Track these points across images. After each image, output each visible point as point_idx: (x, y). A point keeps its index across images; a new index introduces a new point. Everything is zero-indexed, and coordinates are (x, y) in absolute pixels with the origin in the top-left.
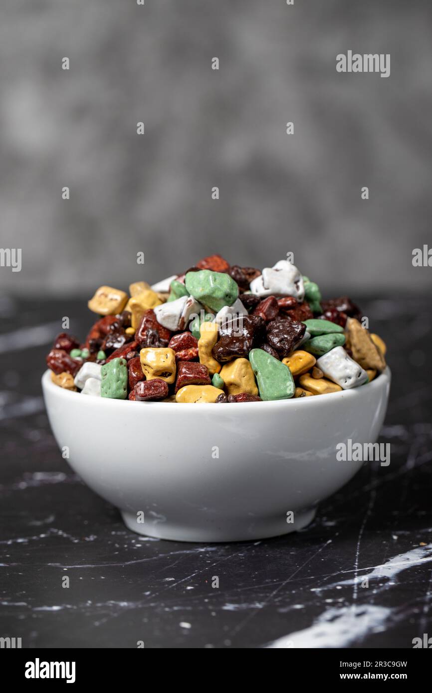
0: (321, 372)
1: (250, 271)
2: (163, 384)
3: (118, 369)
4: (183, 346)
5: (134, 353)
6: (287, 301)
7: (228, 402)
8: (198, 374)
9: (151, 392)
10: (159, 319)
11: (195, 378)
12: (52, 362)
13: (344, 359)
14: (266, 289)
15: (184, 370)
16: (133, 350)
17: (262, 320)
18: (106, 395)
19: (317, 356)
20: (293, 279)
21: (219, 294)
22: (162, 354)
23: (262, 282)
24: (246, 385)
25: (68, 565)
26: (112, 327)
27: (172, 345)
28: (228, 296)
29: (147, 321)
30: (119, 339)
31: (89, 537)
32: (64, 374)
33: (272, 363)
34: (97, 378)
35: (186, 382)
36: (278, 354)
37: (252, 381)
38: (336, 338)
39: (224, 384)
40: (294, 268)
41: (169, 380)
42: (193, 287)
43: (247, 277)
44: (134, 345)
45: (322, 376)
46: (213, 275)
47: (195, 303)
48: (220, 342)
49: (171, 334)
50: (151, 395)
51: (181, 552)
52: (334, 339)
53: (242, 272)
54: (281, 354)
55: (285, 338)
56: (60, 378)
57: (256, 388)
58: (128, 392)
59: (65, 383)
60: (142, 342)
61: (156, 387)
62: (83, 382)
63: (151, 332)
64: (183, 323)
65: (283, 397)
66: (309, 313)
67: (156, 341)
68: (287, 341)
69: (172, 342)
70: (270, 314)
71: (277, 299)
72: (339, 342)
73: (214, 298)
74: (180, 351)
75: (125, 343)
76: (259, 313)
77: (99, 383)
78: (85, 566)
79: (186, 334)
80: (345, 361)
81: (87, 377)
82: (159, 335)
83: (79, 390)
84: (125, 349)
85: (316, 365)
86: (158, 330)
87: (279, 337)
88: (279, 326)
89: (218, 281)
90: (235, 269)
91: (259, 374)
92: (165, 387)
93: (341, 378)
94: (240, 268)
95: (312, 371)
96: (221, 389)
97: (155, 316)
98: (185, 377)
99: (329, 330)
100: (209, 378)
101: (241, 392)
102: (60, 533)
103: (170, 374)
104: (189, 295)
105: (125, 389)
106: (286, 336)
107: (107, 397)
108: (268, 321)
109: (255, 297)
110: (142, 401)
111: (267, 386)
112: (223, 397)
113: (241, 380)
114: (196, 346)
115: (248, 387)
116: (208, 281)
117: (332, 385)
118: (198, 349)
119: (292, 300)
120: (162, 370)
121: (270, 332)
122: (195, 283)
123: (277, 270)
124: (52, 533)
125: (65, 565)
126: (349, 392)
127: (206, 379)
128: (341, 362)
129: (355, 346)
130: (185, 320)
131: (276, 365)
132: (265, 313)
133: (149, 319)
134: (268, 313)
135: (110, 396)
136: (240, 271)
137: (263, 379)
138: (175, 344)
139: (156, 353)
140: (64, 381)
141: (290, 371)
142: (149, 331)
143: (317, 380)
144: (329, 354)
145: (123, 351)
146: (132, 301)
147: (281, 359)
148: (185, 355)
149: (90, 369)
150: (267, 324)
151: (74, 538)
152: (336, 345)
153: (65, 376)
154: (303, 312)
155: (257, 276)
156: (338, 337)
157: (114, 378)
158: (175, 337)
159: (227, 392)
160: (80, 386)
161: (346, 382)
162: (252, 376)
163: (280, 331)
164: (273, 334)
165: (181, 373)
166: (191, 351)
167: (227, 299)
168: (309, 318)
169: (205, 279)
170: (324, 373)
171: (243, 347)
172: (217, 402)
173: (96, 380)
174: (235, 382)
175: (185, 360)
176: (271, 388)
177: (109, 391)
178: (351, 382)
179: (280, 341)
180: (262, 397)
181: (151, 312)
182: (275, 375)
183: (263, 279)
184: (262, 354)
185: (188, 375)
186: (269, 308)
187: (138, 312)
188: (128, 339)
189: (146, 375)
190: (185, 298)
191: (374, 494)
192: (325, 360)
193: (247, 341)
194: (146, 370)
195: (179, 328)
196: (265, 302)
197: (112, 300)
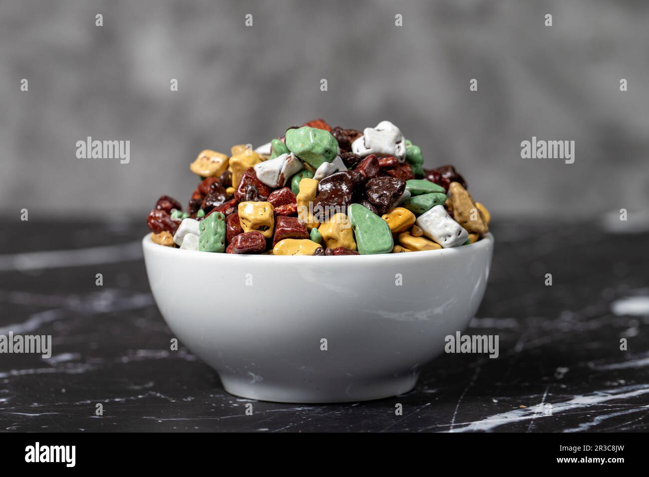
0: (420, 230)
1: (352, 132)
2: (260, 236)
3: (216, 223)
4: (281, 201)
5: (233, 208)
6: (389, 160)
7: (325, 255)
8: (295, 228)
9: (248, 244)
10: (258, 175)
11: (292, 231)
12: (153, 221)
13: (445, 217)
14: (367, 149)
15: (282, 224)
16: (232, 206)
17: (361, 175)
18: (203, 249)
19: (418, 215)
20: (395, 139)
21: (319, 150)
22: (261, 207)
23: (363, 142)
24: (344, 240)
25: (162, 418)
26: (213, 187)
27: (271, 200)
28: (327, 151)
29: (247, 178)
30: (219, 198)
31: (186, 399)
32: (163, 233)
33: (370, 217)
34: (196, 234)
35: (284, 236)
36: (377, 210)
37: (351, 236)
38: (437, 197)
39: (322, 238)
40: (396, 129)
41: (267, 233)
42: (293, 144)
43: (349, 138)
44: (233, 201)
45: (422, 234)
46: (314, 131)
47: (295, 159)
48: (319, 197)
49: (270, 190)
50: (248, 247)
51: (278, 410)
52: (434, 197)
53: (343, 133)
54: (380, 210)
55: (384, 194)
56: (160, 237)
57: (354, 243)
58: (226, 245)
59: (165, 241)
60: (241, 198)
61: (254, 240)
62: (181, 238)
63: (250, 188)
64: (283, 179)
65: (381, 251)
66: (410, 174)
67: (255, 197)
68: (387, 197)
69: (271, 198)
70: (370, 172)
71: (378, 159)
72: (439, 200)
73: (313, 154)
74: (279, 206)
75: (225, 201)
76: (359, 170)
77: (198, 238)
78: (180, 419)
79: (284, 190)
80: (445, 219)
81: (186, 232)
82: (258, 192)
83: (178, 247)
84: (224, 206)
85: (416, 223)
86: (257, 187)
87: (378, 193)
88: (378, 183)
89: (317, 137)
90: (338, 130)
91: (357, 228)
92: (262, 240)
93: (441, 236)
94: (342, 130)
95: (411, 229)
96: (319, 243)
97: (255, 174)
98: (283, 230)
99: (430, 190)
100: (307, 232)
101: (339, 246)
102: (158, 395)
103: (268, 228)
104: (289, 152)
105: (222, 243)
106: (385, 192)
107: (204, 251)
108: (368, 178)
109: (356, 156)
110: (239, 253)
111: (365, 240)
112: (320, 251)
113: (338, 234)
114: (295, 202)
115: (346, 241)
116: (308, 137)
117: (431, 244)
118: (297, 204)
119: (393, 159)
120: (260, 223)
121: (369, 188)
122: (295, 140)
123: (378, 130)
124: (150, 394)
125: (160, 418)
126: (449, 251)
127: (304, 233)
128: (441, 221)
129: (457, 209)
130: (285, 176)
131: (374, 219)
132: (365, 171)
133: (249, 176)
134: (368, 170)
135: (208, 250)
136: (341, 131)
137: (361, 233)
138: (274, 200)
139: (254, 206)
140: (164, 238)
141: (389, 228)
142: (248, 187)
143: (417, 238)
144: (429, 212)
145: (222, 208)
146: (233, 160)
147: (380, 215)
148: (283, 211)
149: (188, 224)
150: (367, 182)
151: (171, 399)
152: (436, 203)
153: (165, 235)
154: (404, 172)
155: (359, 137)
156: (438, 196)
157: (212, 232)
158: (274, 193)
159: (325, 245)
160: (178, 244)
161: (446, 240)
162: (351, 231)
163: (380, 187)
164: (372, 191)
165: (279, 226)
166: (289, 207)
167: (327, 155)
168: (411, 178)
169: (305, 135)
170: (423, 231)
171: (342, 202)
172: (315, 254)
173: (194, 235)
174: (333, 236)
175: (284, 215)
176: (369, 242)
177: (207, 245)
178: (450, 240)
179: (379, 197)
180: (360, 252)
181: (252, 170)
182: (373, 229)
183: (364, 139)
184: (361, 208)
185: (286, 229)
186: (369, 165)
187: (238, 171)
188: (228, 198)
189: (244, 229)
190: (285, 155)
191: (478, 370)
192: (425, 219)
193: (346, 197)
194: (244, 224)
195: (278, 185)
196: (366, 160)
197: (213, 162)
